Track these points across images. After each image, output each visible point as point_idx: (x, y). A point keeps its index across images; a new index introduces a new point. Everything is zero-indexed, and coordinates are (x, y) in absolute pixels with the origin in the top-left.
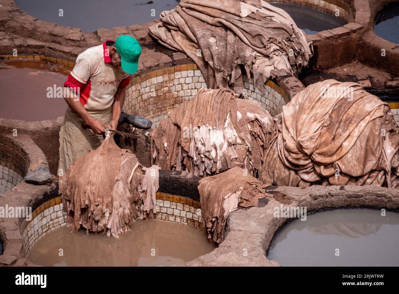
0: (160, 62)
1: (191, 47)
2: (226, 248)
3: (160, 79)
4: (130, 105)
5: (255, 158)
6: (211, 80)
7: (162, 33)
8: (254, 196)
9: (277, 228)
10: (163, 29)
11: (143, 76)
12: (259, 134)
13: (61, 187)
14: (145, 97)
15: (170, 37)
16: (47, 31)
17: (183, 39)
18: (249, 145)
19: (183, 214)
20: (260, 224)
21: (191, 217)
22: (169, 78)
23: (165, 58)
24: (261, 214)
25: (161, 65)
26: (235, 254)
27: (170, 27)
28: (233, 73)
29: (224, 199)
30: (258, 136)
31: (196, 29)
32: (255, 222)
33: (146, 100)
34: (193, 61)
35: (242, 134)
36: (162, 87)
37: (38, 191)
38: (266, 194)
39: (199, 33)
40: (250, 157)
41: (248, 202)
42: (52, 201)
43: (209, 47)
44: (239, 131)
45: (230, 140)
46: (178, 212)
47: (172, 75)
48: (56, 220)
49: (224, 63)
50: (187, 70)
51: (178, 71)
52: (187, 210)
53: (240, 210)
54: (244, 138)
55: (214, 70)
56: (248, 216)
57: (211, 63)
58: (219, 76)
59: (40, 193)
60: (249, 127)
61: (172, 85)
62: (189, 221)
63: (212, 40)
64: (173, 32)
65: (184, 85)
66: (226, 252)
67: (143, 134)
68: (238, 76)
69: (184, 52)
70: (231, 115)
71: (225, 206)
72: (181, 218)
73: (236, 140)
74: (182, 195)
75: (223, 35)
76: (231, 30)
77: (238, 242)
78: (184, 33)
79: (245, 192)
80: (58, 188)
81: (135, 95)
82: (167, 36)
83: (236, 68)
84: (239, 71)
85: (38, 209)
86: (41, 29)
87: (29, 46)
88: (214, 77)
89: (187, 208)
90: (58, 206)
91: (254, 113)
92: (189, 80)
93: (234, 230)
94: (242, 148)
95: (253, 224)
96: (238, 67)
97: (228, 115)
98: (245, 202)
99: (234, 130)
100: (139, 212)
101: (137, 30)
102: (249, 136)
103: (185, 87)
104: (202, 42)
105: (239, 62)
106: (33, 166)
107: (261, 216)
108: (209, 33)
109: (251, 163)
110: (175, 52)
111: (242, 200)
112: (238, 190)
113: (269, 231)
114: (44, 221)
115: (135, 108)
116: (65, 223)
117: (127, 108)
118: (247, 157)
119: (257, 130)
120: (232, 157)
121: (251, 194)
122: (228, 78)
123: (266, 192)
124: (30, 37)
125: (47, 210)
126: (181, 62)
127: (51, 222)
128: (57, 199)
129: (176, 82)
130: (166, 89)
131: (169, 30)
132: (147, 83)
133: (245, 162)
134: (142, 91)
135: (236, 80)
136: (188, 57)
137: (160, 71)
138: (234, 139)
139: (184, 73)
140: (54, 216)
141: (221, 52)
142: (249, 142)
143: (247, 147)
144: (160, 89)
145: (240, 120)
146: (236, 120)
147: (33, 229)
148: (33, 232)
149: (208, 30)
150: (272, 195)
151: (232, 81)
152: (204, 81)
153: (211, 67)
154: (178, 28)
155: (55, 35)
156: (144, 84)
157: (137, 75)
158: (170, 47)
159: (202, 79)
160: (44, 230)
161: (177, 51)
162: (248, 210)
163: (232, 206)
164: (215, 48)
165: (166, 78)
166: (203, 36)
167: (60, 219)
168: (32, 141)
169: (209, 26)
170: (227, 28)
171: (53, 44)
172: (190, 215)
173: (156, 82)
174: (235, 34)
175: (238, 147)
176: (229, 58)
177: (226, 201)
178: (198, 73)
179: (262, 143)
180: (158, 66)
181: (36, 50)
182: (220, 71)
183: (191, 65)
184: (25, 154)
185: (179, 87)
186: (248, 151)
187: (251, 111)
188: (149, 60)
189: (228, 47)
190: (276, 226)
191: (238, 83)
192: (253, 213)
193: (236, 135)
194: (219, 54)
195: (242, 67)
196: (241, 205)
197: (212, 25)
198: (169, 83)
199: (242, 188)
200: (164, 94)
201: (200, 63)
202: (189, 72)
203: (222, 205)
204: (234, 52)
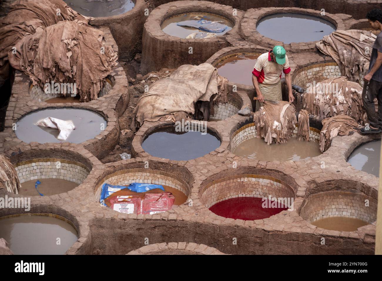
0: (318, 60)
1: (335, 54)
2: (326, 155)
3: (318, 69)
4: (301, 81)
5: (353, 111)
6: (343, 71)
7: (321, 46)
8: (347, 130)
9: (356, 147)
10: (322, 44)
11: (309, 67)
12: (356, 99)
13: (254, 118)
14: (309, 77)
15: (325, 48)
16: (267, 42)
17: (331, 50)
18: (350, 104)
19: (314, 136)
20: (347, 144)
21: (317, 138)
22: (322, 69)
23: (321, 59)
24: (348, 139)
25: (318, 62)
26: (330, 157)
27: (326, 44)
28: (354, 68)
29: (331, 131)
30: (356, 100)
31: (338, 45)
32: (344, 143)
33: (309, 79)
34: (335, 61)
35: (347, 99)
36: (318, 73)
37: (243, 119)
38: (354, 130)
39: (339, 48)
40: (350, 111)
41: (343, 133)
42: (250, 124)
43: (343, 55)
44: (345, 97)
45: (340, 101)
46: (311, 135)
47: (324, 68)
48: (252, 134)
49: (349, 63)
50: (332, 66)
51: (327, 66)
52: (315, 134)
53: (338, 137)
54: (348, 101)
55: (345, 66)
56: (342, 140)
57: (343, 62)
58: (347, 69)
59: (244, 120)
60: (352, 95)
61: (323, 72)
62: (316, 140)
63: (345, 51)
64: (327, 46)
65: (330, 73)
66: (326, 156)
67: (300, 95)
68: (356, 70)
69: (331, 57)
70: (342, 89)
71: (331, 134)
72: (313, 138)
73: (343, 102)
74: (313, 127)
75: (350, 49)
76: (354, 47)
77: (333, 152)
78: (332, 47)
79: (342, 128)
80: (253, 118)
81: (304, 76)
82: (324, 48)
83: (355, 66)
84: (357, 68)
85: (242, 127)
86: (264, 41)
87: (257, 49)
88: (345, 70)
89: (315, 133)
90: (253, 127)
91: (355, 89)
92: (332, 71)
93: (333, 146)
94: (346, 106)
95: (343, 144)
96: (357, 66)
97: (341, 89)
98: (342, 133)
99: (343, 97)
100: (292, 134)
101: (311, 44)
102: (351, 100)
103: (331, 74)
104: (340, 52)
105: (357, 63)
106: (243, 107)
107: (348, 140)
108: (343, 48)
109: (351, 113)
110: (327, 56)
111: (340, 131)
112: (338, 127)
113: (350, 148)
114: (245, 134)
115: (303, 83)
116: (256, 136)
117: (299, 82)
118: (348, 111)
119: (355, 97)
120: (341, 110)
121: (345, 129)
122: (351, 71)
123: (354, 129)
124: (259, 45)
125: (247, 128)
126: (329, 61)
127: (249, 135)
128: (252, 124)
129: (326, 71)
130: (321, 74)
131: (325, 45)
132: (311, 70)
133: (348, 113)
134: (308, 74)
135: (355, 72)
136: (333, 59)
137: (318, 65)
138: (342, 101)
139: (330, 67)
140: (250, 132)
141: (349, 58)
142: (350, 103)
143: (349, 105)
144: (318, 74)
145: (347, 92)
146: (345, 92)
147: (239, 137)
148: (239, 139)
149: (344, 46)
150: (356, 130)
151: (353, 73)
152: (340, 71)
153: (344, 65)
154: (329, 45)
155: (270, 44)
156: (309, 71)
157: (306, 66)
158: (325, 54)
159: (339, 71)
160: (245, 138)
161: (328, 56)
162: (342, 137)
163: (334, 135)
164: (346, 55)
165: (321, 69)
166: (341, 49)
167: (253, 134)
168: (247, 95)
169: (344, 45)
170: (353, 46)
171: (269, 48)
172: (316, 137)
173: (315, 71)
174: (356, 49)
175: (344, 105)
176: (352, 61)
177: (332, 132)
178: (337, 67)
179: (358, 104)
180: (317, 62)
181: (260, 51)
182: (348, 67)
183: (334, 63)
184: (242, 101)
185: (327, 74)
186: (349, 107)
187: (354, 88)
188: (313, 59)
189: (352, 55)
190: (355, 146)
191: (356, 74)
192: (344, 139)
193: (344, 99)
194: (347, 58)
195: (358, 65)
196: (339, 134)
197: (346, 44)
198: (322, 71)
199: (341, 126)
200: (320, 76)
201: (338, 62)
202: (333, 66)
203: (330, 133)
204: (355, 58)
